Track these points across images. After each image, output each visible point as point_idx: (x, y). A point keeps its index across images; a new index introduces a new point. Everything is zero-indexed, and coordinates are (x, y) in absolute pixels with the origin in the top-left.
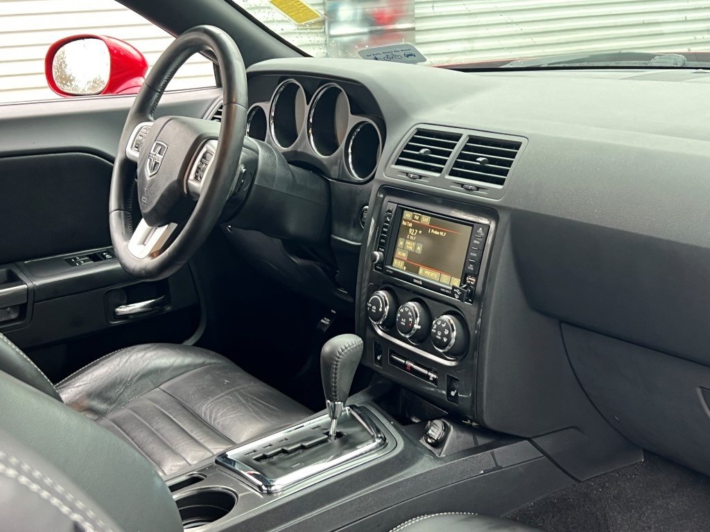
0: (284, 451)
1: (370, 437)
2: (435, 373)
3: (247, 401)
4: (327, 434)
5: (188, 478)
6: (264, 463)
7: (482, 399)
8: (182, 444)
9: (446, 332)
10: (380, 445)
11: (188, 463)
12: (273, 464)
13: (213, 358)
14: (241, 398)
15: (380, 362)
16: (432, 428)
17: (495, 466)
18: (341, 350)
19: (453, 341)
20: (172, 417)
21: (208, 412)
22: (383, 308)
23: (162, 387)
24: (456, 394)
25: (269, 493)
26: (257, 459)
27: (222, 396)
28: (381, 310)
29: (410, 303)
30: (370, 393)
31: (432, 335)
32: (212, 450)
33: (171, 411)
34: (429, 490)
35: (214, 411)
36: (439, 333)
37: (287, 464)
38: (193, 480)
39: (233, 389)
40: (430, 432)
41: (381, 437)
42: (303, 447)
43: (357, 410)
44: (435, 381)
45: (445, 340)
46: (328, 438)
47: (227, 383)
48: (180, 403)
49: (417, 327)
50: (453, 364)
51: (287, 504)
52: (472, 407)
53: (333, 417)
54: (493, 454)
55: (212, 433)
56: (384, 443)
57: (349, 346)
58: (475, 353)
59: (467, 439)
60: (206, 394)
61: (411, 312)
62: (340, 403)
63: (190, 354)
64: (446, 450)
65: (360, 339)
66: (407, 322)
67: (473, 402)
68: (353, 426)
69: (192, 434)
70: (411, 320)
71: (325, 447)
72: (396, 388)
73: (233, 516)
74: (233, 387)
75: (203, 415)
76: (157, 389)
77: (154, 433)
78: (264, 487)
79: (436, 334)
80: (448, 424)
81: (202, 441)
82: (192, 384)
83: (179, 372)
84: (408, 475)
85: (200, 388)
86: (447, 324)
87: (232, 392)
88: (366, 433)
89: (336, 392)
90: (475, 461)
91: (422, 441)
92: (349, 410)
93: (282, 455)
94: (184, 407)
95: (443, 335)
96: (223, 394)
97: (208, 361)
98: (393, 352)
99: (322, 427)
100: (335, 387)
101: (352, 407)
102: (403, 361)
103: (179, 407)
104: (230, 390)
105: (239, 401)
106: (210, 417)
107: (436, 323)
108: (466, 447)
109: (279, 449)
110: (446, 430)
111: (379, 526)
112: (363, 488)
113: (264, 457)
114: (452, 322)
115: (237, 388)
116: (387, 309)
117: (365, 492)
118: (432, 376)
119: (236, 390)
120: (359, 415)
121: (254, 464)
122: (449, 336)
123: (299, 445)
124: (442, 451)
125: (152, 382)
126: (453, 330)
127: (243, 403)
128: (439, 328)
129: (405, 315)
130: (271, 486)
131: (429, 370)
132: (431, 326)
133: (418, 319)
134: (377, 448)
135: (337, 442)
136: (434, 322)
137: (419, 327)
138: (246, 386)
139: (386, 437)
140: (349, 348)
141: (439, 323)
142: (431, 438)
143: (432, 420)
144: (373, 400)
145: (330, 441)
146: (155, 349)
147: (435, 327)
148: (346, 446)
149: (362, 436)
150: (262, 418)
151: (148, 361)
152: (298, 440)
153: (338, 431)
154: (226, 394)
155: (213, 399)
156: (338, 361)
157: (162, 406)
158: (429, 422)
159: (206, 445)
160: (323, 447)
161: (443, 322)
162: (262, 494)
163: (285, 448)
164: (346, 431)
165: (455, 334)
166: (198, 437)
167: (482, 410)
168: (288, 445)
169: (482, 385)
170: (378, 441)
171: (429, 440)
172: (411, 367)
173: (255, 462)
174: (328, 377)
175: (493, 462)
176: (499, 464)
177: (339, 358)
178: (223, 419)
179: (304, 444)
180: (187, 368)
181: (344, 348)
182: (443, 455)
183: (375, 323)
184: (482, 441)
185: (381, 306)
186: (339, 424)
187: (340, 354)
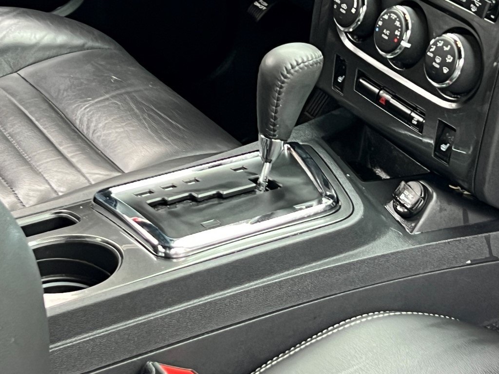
0: (192, 198)
1: (317, 195)
2: (421, 114)
3: (142, 111)
4: (255, 181)
5: (53, 216)
6: (162, 211)
7: (486, 164)
8: (45, 160)
9: (449, 59)
10: (331, 208)
11: (53, 188)
12: (176, 215)
13: (97, 40)
14: (134, 107)
15: (341, 86)
16: (406, 192)
17: (488, 256)
18: (289, 67)
19: (457, 73)
20: (33, 119)
21: (85, 119)
22: (357, 9)
23: (22, 72)
24: (449, 149)
25: (167, 257)
26: (153, 205)
27: (107, 99)
28: (353, 11)
29: (398, 7)
30: (320, 127)
31: (427, 60)
32: (87, 175)
33: (33, 109)
34: (391, 278)
35: (94, 119)
36: (438, 60)
37: (195, 218)
38: (60, 222)
39: (123, 91)
40: (402, 197)
41: (331, 197)
42: (219, 196)
43: (299, 151)
44: (420, 125)
45: (446, 70)
46: (255, 187)
47: (115, 80)
48: (46, 100)
49: (405, 44)
50: (453, 106)
51: (191, 276)
52: (469, 171)
53: (267, 159)
54: (488, 239)
55: (89, 150)
56: (335, 207)
57: (303, 62)
58: (488, 93)
59: (454, 213)
60: (85, 93)
61: (400, 21)
62: (278, 141)
63: (66, 31)
64: (422, 226)
65: (320, 53)
66: (392, 36)
67: (473, 161)
68: (293, 175)
69: (61, 148)
70: (397, 33)
71: (251, 200)
72: (359, 123)
73: (114, 284)
74: (123, 87)
75: (78, 122)
76: (15, 75)
77: (8, 140)
78: (160, 248)
79: (433, 60)
80: (430, 189)
81: (74, 160)
82: (64, 75)
83: (48, 54)
84: (364, 255)
85: (76, 82)
86: (452, 47)
87: (121, 94)
88: (310, 188)
89: (274, 125)
90: (461, 247)
91: (390, 207)
92: (289, 149)
93: (189, 203)
94: (52, 107)
95: (443, 63)
96: (107, 96)
97: (90, 43)
98: (362, 75)
99: (249, 170)
100: (275, 118)
101: (294, 145)
102: (377, 91)
103: (44, 106)
104: (119, 92)
105: (131, 110)
106: (88, 128)
107: (435, 44)
108: (452, 224)
109: (186, 194)
110: (427, 197)
111: (315, 318)
112: (299, 265)
113: (164, 203)
114: (460, 45)
115: (129, 89)
116: (363, 10)
117: (302, 271)
118: (417, 118)
119: (128, 93)
120: (303, 159)
121: (147, 211)
122: (452, 66)
123: (214, 192)
124: (415, 226)
125: (8, 63)
126: (460, 57)
127: (135, 114)
128: (439, 52)
129: (389, 24)
130: (170, 248)
131: (414, 109)
132: (426, 46)
133: (409, 32)
134: (325, 211)
135: (268, 194)
136: (432, 42)
137: (409, 46)
138: (141, 88)
139: (340, 198)
140: (302, 65)
141: (440, 45)
142: (403, 205)
143: (406, 182)
144: (323, 138)
145: (258, 192)
146: (15, 17)
147: (432, 50)
148: (281, 203)
149: (306, 191)
150: (161, 139)
151: (4, 33)
152: (213, 184)
153: (271, 179)
154: (113, 97)
155: (92, 102)
156: (283, 82)
157: (20, 101)
158: (403, 183)
159: (79, 166)
160: (247, 200)
161: (447, 43)
162: (157, 256)
163: (194, 194)
164: (283, 181)
165: (461, 63)
166: (69, 152)
167: (484, 178)
168: (199, 191)
169: (490, 144)
170: (327, 202)
171: (399, 208)
172: (387, 102)
173: (151, 209)
174: (267, 103)
175: (486, 251)
176: (495, 254)
177: (285, 77)
178: (106, 132)
179: (221, 192)
180: (60, 50)
181: (295, 64)
182: (416, 232)
183: (342, 29)
184: (474, 218)
185: (355, 6)
186: (273, 169)
187: (288, 72)
